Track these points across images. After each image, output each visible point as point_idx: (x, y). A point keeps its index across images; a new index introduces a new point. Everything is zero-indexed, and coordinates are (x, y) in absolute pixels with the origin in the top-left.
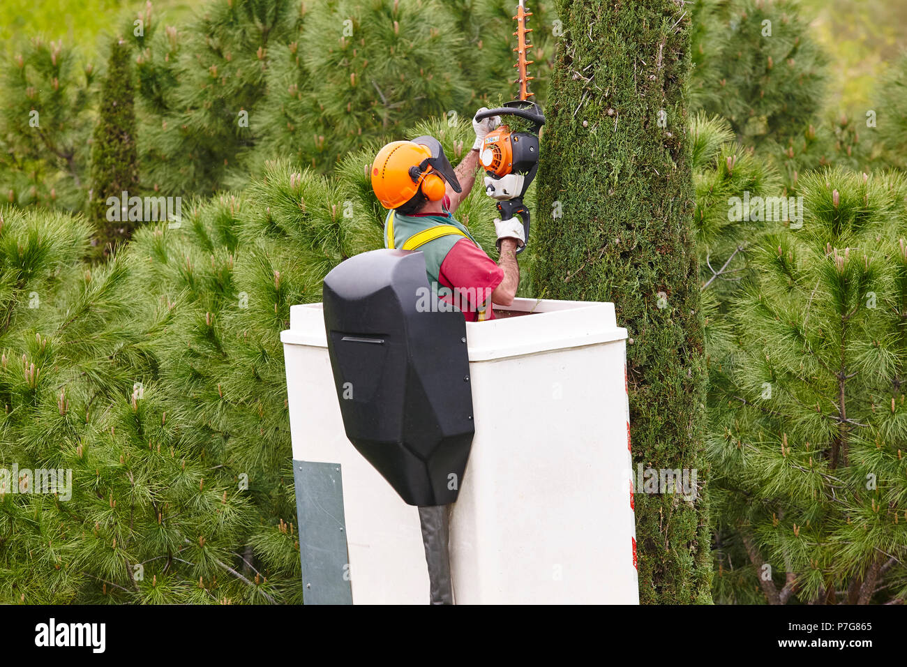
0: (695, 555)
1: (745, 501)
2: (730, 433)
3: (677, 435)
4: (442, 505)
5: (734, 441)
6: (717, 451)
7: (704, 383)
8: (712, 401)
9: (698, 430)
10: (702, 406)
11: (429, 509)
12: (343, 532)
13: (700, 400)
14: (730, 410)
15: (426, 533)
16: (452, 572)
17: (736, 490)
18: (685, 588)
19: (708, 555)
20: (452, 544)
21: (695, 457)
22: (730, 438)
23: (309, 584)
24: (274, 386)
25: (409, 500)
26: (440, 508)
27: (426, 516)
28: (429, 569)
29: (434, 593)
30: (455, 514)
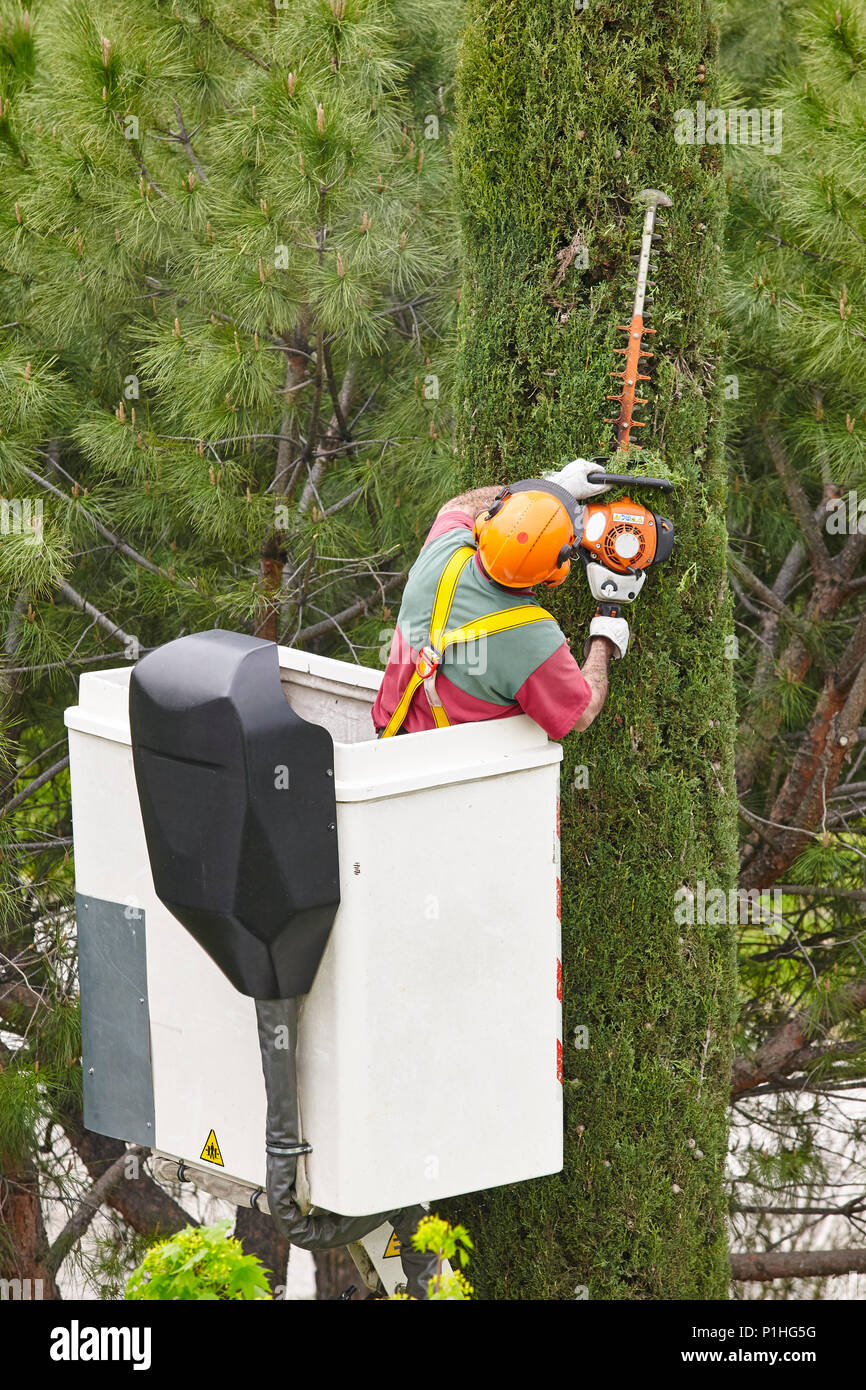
0: (703, 464)
1: (774, 383)
2: (761, 282)
3: (680, 291)
4: (288, 997)
5: (765, 294)
6: (741, 307)
7: (721, 215)
8: (732, 241)
9: (711, 284)
10: (718, 248)
11: (270, 1004)
12: (145, 1005)
13: (715, 241)
14: (759, 255)
15: (264, 1035)
16: (299, 1087)
17: (762, 368)
18: (688, 509)
19: (720, 462)
20: (300, 1049)
21: (706, 323)
22: (761, 289)
23: (92, 1070)
24: (101, 210)
25: (242, 987)
26: (287, 1003)
27: (266, 1013)
28: (267, 1086)
29: (273, 1120)
30: (306, 1009)
